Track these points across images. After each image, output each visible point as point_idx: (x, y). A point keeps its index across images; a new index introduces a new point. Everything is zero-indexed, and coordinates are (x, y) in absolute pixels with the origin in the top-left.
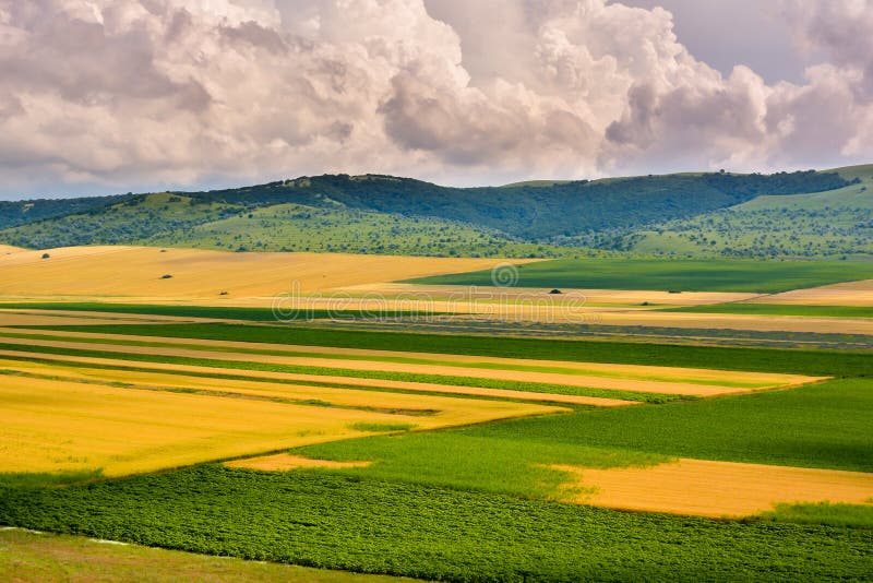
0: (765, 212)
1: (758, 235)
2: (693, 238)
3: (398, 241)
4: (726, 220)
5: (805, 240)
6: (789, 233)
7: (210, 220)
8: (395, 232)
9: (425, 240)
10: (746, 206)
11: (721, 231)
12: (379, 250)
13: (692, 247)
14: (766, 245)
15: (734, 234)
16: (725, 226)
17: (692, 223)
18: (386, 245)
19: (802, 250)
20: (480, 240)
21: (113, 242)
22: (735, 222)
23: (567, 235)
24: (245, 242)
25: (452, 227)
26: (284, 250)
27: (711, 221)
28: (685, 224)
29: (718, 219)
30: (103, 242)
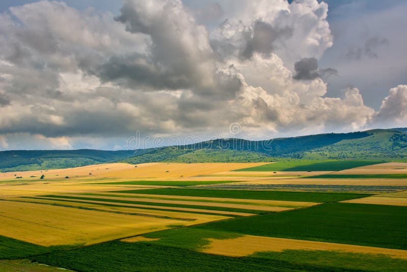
0: (344, 145)
1: (340, 152)
2: (320, 154)
3: (234, 158)
4: (332, 148)
5: (354, 153)
6: (350, 151)
7: (183, 154)
8: (234, 156)
9: (242, 157)
10: (339, 143)
11: (330, 151)
12: (228, 161)
13: (320, 157)
14: (342, 155)
15: (333, 152)
16: (331, 150)
17: (322, 149)
18: (230, 160)
19: (353, 156)
20: (258, 157)
21: (155, 162)
22: (335, 148)
23: (286, 153)
24: (191, 160)
25: (251, 153)
26: (202, 162)
27: (327, 148)
28: (320, 149)
29: (329, 147)
30: (152, 162)
